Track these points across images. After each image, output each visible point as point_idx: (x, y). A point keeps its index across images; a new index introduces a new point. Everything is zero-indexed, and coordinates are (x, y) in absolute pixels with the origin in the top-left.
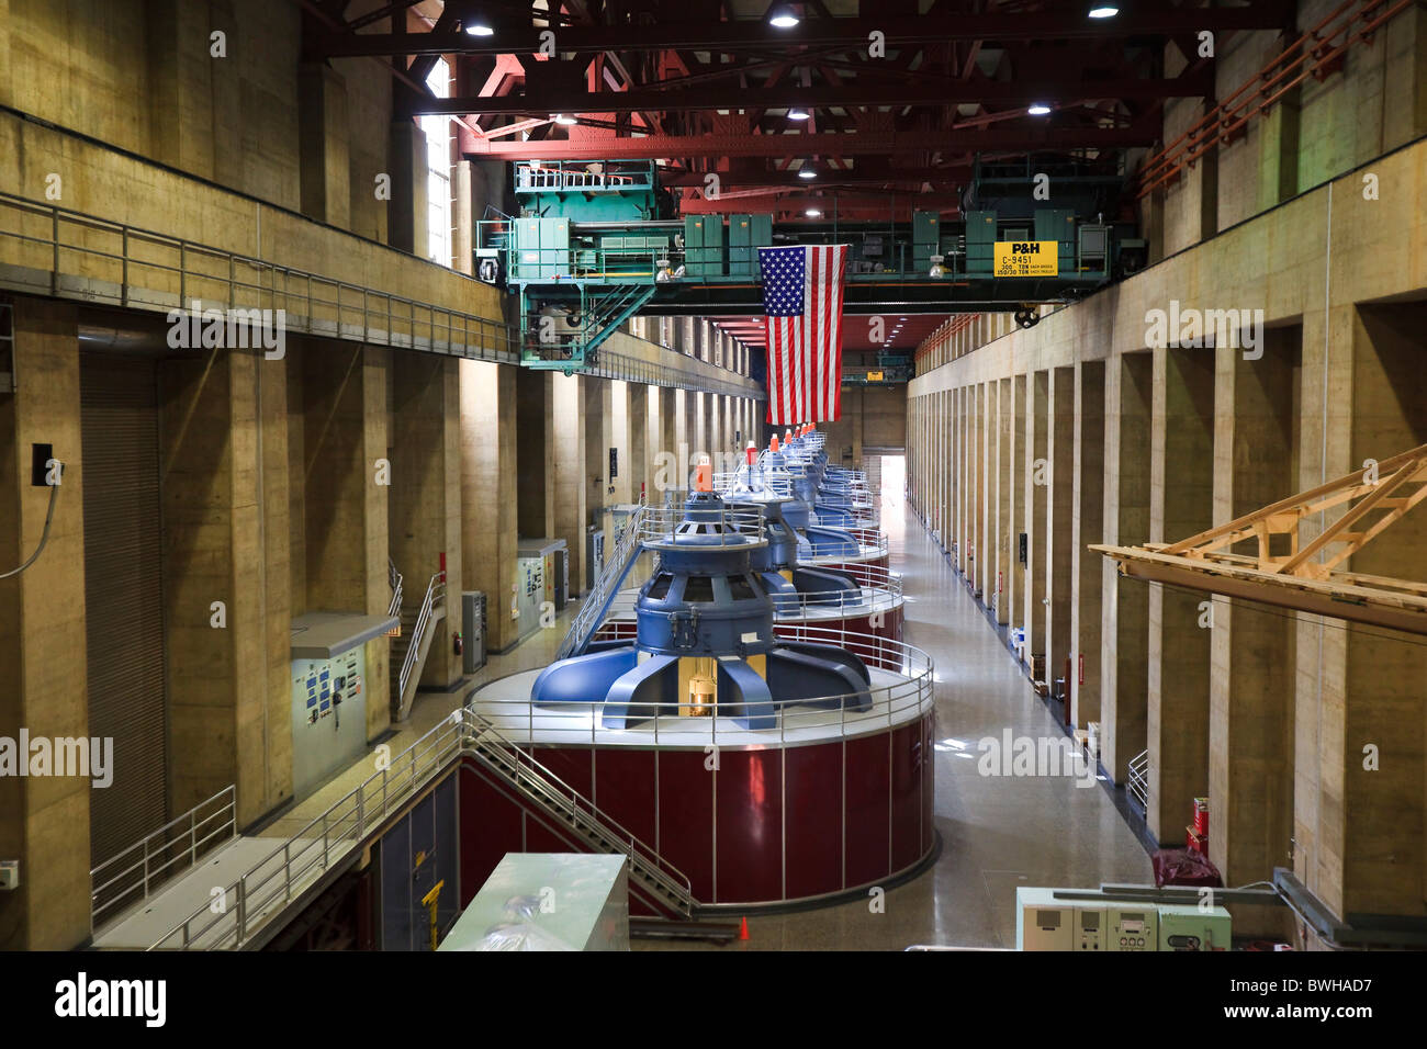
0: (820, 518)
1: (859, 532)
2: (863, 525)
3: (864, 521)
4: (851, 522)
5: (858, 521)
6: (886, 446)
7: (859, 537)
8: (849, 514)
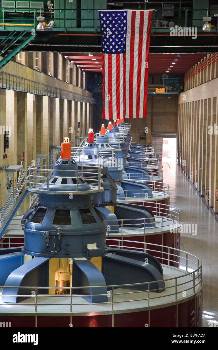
0: (128, 175)
1: (151, 183)
2: (154, 179)
3: (154, 177)
4: (146, 177)
5: (151, 177)
6: (166, 132)
7: (151, 186)
8: (145, 173)
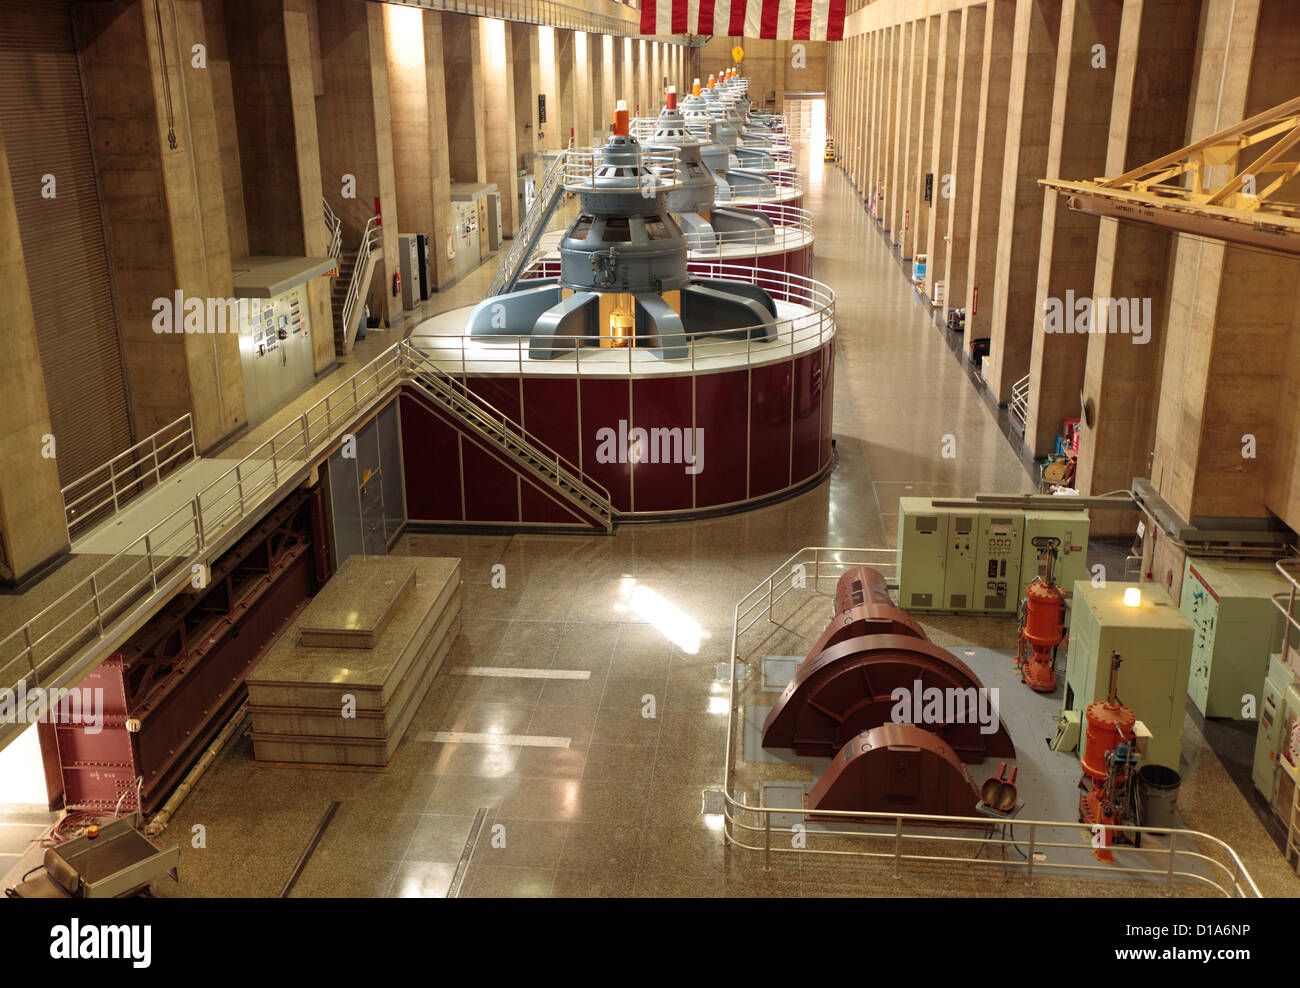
0: (740, 161)
1: (777, 174)
2: (781, 167)
3: (781, 163)
4: (769, 164)
5: (776, 163)
6: (807, 91)
7: (777, 179)
8: (767, 157)
